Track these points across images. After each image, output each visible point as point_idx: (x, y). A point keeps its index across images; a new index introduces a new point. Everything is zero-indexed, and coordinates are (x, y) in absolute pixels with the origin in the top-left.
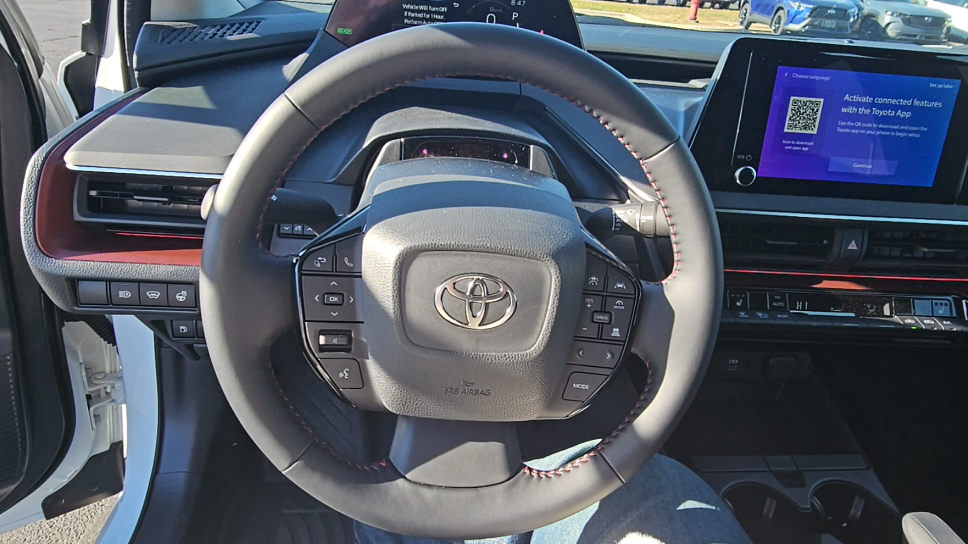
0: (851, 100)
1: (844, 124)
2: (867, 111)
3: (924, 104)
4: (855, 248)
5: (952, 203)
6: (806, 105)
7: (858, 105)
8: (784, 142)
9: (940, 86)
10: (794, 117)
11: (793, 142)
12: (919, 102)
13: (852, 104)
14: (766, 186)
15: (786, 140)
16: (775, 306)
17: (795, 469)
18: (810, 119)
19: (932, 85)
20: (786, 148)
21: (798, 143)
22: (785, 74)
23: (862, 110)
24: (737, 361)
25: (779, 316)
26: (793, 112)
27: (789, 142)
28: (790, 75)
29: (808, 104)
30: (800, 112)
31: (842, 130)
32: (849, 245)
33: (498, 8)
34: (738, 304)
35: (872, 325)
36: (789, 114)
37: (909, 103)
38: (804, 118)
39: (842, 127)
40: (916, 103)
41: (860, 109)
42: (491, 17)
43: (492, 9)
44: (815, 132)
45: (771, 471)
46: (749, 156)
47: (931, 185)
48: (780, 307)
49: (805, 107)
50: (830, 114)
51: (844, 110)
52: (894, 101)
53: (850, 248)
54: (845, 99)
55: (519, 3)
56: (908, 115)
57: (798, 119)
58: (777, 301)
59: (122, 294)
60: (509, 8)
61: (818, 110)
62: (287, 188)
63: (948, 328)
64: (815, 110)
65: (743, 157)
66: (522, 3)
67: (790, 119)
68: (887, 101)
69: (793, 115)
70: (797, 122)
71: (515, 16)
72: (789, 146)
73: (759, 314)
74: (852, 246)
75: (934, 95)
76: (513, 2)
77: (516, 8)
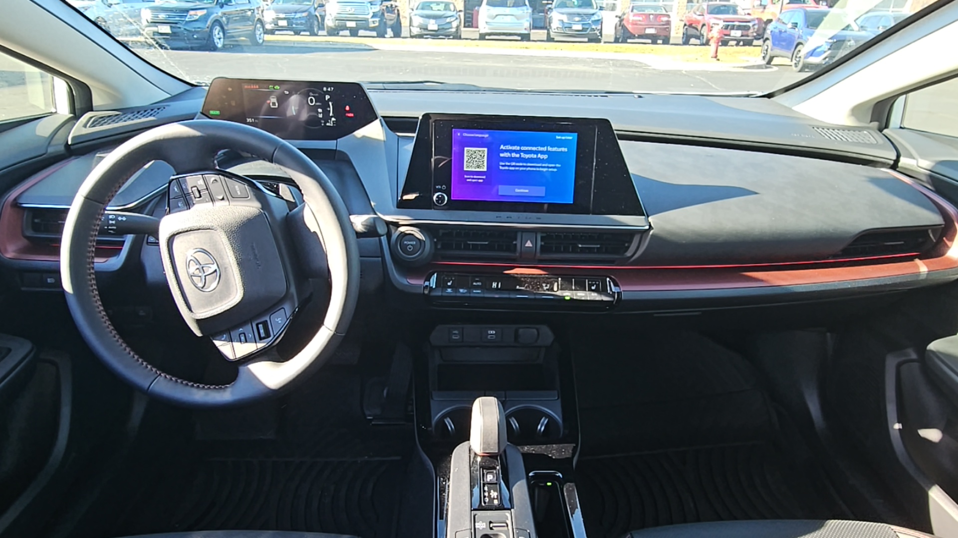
0: (505, 149)
1: (504, 164)
2: (518, 156)
3: (555, 149)
4: (531, 245)
5: (589, 214)
6: (475, 153)
7: (511, 151)
8: (466, 177)
9: (563, 138)
10: (469, 161)
11: (472, 177)
12: (551, 148)
13: (506, 151)
14: (455, 205)
15: (467, 175)
16: (475, 285)
18: (480, 162)
19: (558, 137)
20: (468, 180)
21: (475, 177)
22: (458, 134)
23: (514, 155)
24: (494, 332)
25: (474, 291)
26: (468, 157)
27: (468, 177)
28: (461, 134)
29: (477, 152)
30: (472, 157)
31: (504, 168)
32: (525, 244)
33: (316, 93)
34: (449, 284)
35: (537, 297)
36: (466, 159)
37: (544, 149)
38: (476, 161)
39: (503, 166)
40: (550, 149)
41: (512, 154)
42: (311, 99)
43: (311, 94)
44: (485, 169)
46: (444, 186)
47: (572, 203)
48: (478, 285)
49: (475, 154)
50: (493, 157)
51: (502, 155)
52: (534, 149)
53: (527, 245)
54: (501, 148)
55: (329, 89)
56: (546, 157)
57: (472, 162)
58: (477, 281)
59: (49, 280)
60: (323, 93)
61: (484, 156)
62: (154, 217)
64: (483, 155)
65: (440, 187)
66: (331, 89)
67: (467, 162)
68: (530, 148)
69: (469, 159)
70: (472, 164)
71: (327, 97)
72: (470, 179)
73: (461, 290)
74: (529, 244)
75: (560, 144)
76: (325, 89)
77: (327, 93)
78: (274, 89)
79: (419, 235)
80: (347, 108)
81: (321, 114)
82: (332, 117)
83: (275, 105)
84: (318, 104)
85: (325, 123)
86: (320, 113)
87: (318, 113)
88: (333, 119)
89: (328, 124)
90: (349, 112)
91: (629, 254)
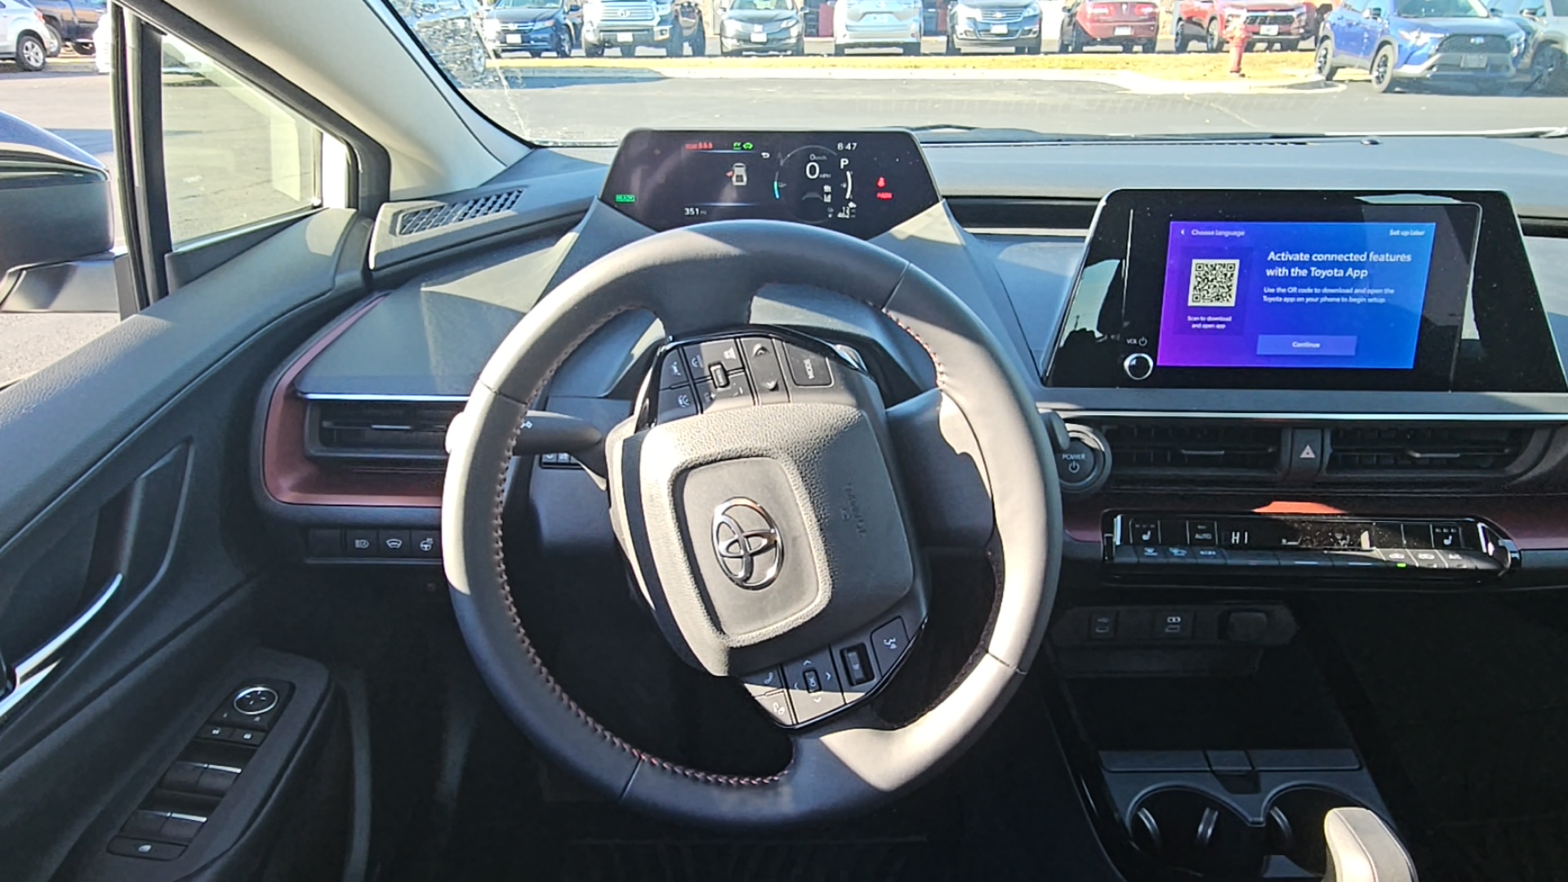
0: (1279, 260)
1: (1272, 290)
2: (1304, 273)
3: (1386, 258)
4: (1312, 455)
5: (1447, 390)
6: (1215, 269)
7: (1289, 265)
8: (1190, 318)
9: (1405, 233)
10: (1200, 286)
11: (1203, 319)
12: (1377, 256)
13: (1281, 264)
14: (1169, 378)
15: (1192, 316)
16: (1198, 539)
17: (1250, 768)
18: (1223, 287)
19: (1392, 233)
20: (1194, 326)
21: (1210, 319)
22: (1180, 231)
23: (1295, 272)
24: (1179, 619)
25: (1202, 553)
26: (1199, 279)
27: (1196, 319)
28: (1188, 233)
29: (1217, 268)
30: (1207, 278)
31: (1271, 300)
32: (1301, 453)
33: (822, 155)
34: (1145, 537)
36: (1193, 282)
37: (1362, 258)
38: (1215, 286)
39: (1269, 295)
40: (1373, 257)
41: (1292, 270)
42: (813, 167)
43: (813, 156)
44: (1232, 303)
45: (1213, 772)
46: (1143, 339)
47: (1411, 367)
48: (1205, 540)
49: (1214, 272)
50: (1250, 282)
51: (1270, 273)
52: (1340, 257)
53: (1304, 455)
54: (1269, 259)
55: (849, 147)
56: (1363, 274)
57: (1206, 287)
58: (1201, 532)
59: (358, 543)
60: (835, 154)
61: (1232, 275)
63: (1454, 565)
64: (1229, 275)
65: (1135, 342)
66: (852, 146)
67: (1195, 288)
68: (1331, 257)
69: (1199, 282)
70: (1205, 292)
71: (844, 162)
72: (1197, 323)
73: (1175, 551)
74: (1308, 453)
75: (1396, 246)
76: (840, 146)
77: (844, 153)
78: (743, 149)
79: (1091, 440)
80: (881, 183)
81: (829, 196)
82: (849, 200)
83: (742, 181)
84: (824, 176)
85: (835, 214)
86: (827, 194)
87: (823, 193)
88: (852, 205)
89: (840, 215)
90: (882, 190)
91: (1514, 469)
